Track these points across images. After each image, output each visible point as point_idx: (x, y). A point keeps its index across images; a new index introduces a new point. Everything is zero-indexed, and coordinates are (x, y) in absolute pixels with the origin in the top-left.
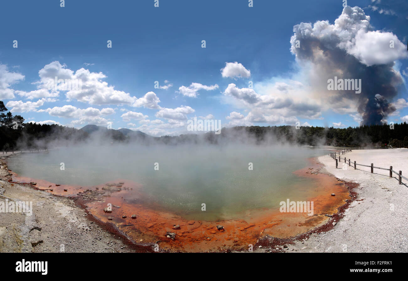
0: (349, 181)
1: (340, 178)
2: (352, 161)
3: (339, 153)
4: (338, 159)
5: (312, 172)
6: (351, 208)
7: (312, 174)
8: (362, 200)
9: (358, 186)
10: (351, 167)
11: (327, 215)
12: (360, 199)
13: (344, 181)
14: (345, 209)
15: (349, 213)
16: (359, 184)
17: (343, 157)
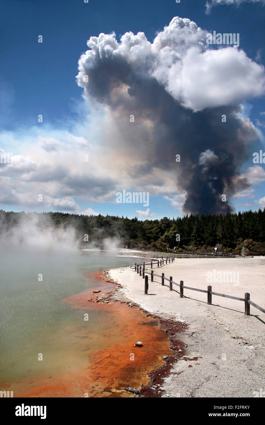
0: (168, 318)
1: (151, 311)
2: (177, 280)
3: (152, 264)
4: (149, 276)
5: (99, 299)
6: (176, 375)
7: (99, 301)
8: (196, 359)
9: (185, 328)
10: (173, 292)
11: (130, 389)
12: (192, 357)
13: (159, 318)
14: (163, 377)
15: (172, 386)
16: (187, 325)
17: (158, 271)
